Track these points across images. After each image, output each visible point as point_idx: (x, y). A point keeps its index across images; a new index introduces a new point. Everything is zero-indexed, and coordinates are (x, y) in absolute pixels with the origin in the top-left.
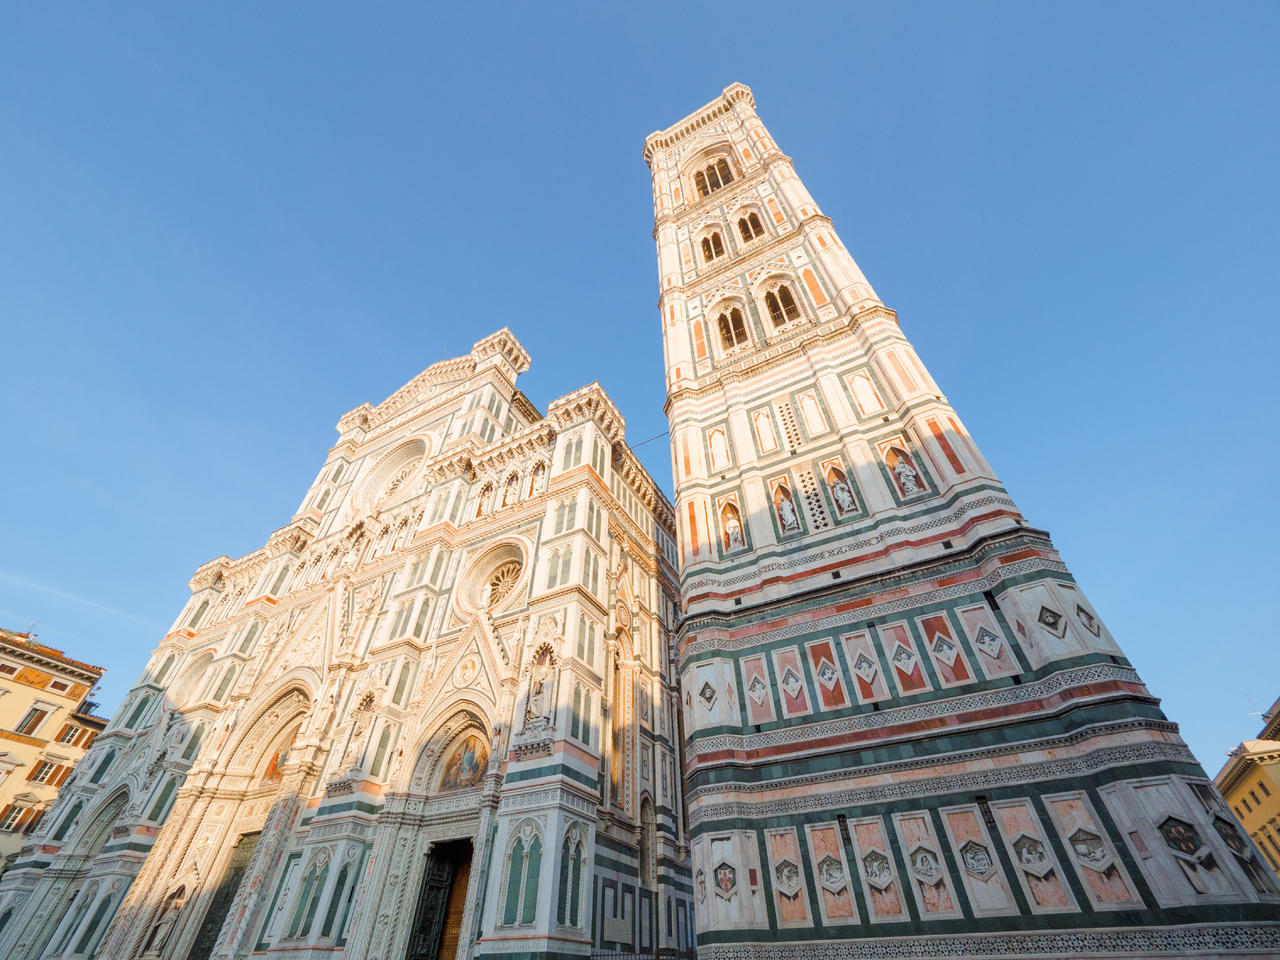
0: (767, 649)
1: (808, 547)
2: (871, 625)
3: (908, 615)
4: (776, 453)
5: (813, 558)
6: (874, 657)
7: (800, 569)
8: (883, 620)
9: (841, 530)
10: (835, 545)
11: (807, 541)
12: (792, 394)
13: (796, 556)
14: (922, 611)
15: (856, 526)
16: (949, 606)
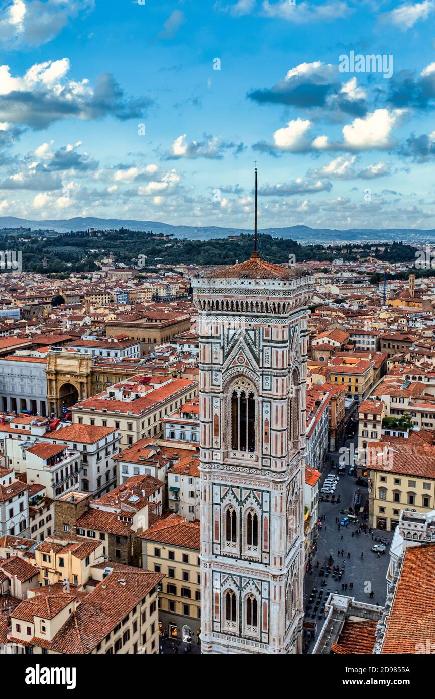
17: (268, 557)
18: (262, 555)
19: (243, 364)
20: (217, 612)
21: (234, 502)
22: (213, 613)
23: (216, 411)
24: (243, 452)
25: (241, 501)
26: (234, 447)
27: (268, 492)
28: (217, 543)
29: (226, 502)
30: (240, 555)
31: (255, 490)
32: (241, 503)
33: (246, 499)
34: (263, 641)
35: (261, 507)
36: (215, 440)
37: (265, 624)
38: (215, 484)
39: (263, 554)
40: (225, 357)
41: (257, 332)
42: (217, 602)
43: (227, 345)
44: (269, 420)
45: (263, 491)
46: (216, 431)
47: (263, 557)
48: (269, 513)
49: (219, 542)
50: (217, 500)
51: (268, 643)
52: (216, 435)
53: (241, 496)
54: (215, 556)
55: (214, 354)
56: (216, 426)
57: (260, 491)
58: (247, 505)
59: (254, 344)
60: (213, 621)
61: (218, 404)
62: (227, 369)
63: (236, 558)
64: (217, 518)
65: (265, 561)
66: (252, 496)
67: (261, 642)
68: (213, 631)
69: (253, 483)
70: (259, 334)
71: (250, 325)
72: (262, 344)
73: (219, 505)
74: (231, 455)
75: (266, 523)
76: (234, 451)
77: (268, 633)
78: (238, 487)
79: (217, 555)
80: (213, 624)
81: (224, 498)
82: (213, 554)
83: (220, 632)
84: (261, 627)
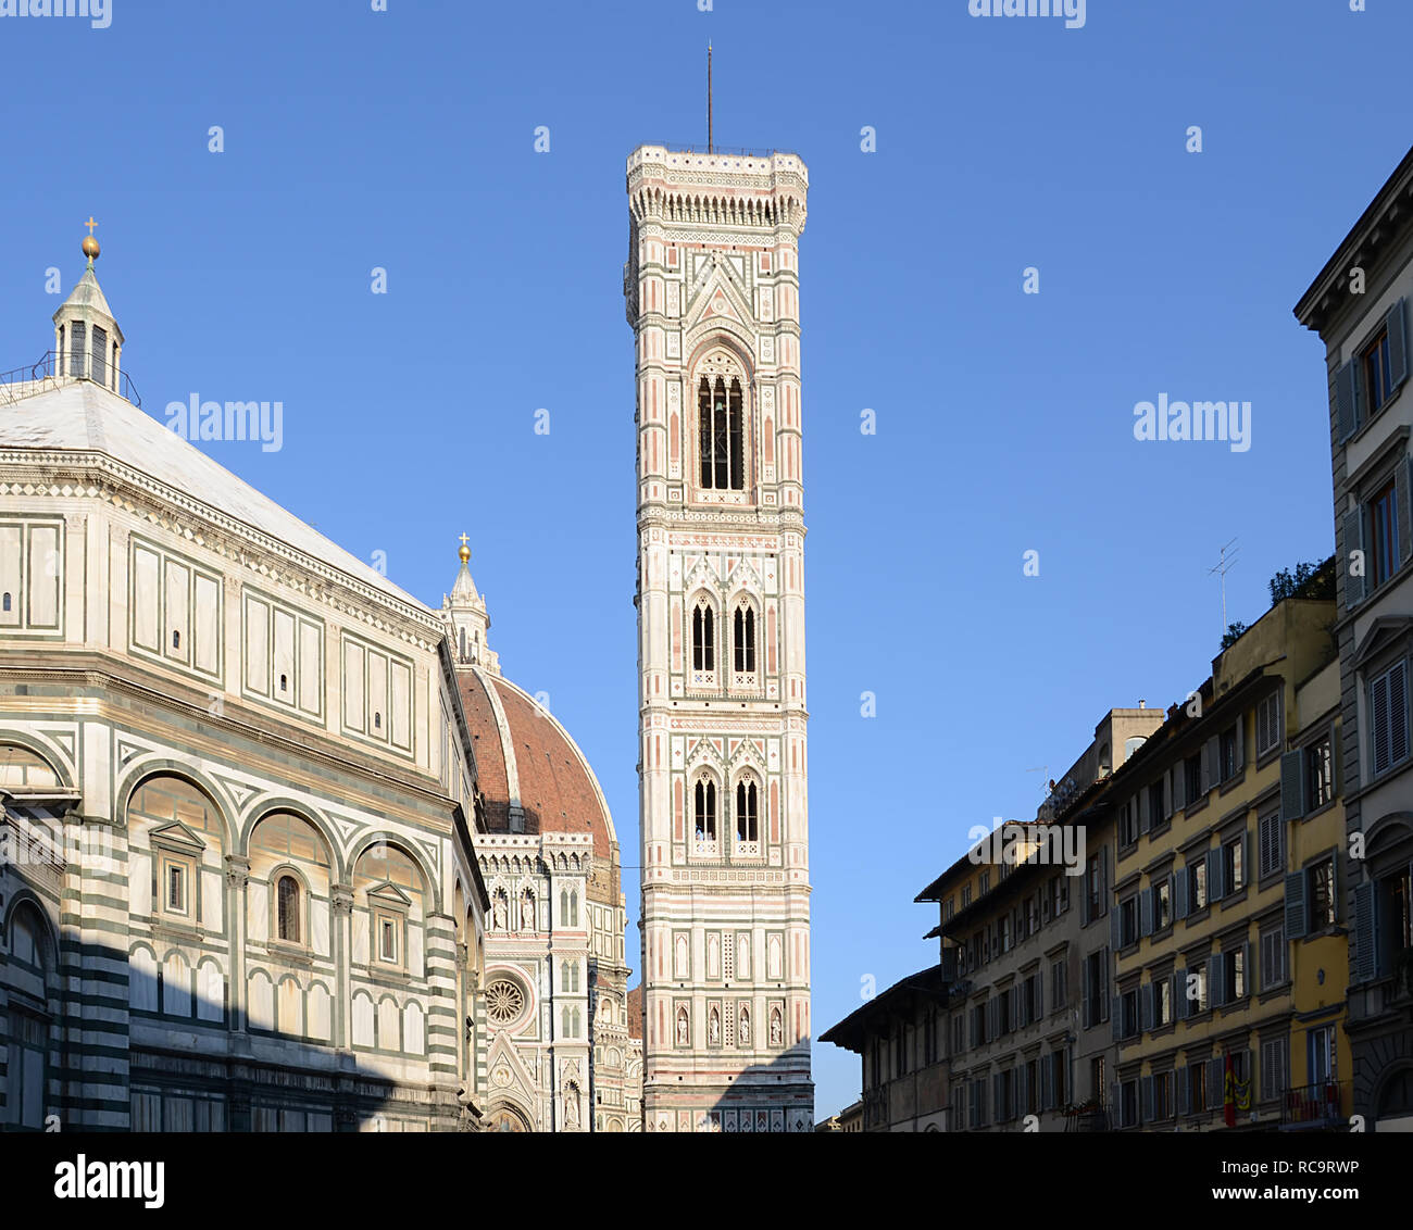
0: (692, 1109)
1: (721, 1057)
2: (738, 1109)
3: (754, 1109)
4: (717, 980)
5: (721, 1065)
6: (736, 1124)
7: (715, 1069)
8: (744, 1108)
9: (738, 1053)
10: (734, 1060)
11: (722, 1053)
12: (736, 931)
13: (714, 1060)
14: (759, 1108)
15: (746, 1053)
16: (770, 1108)
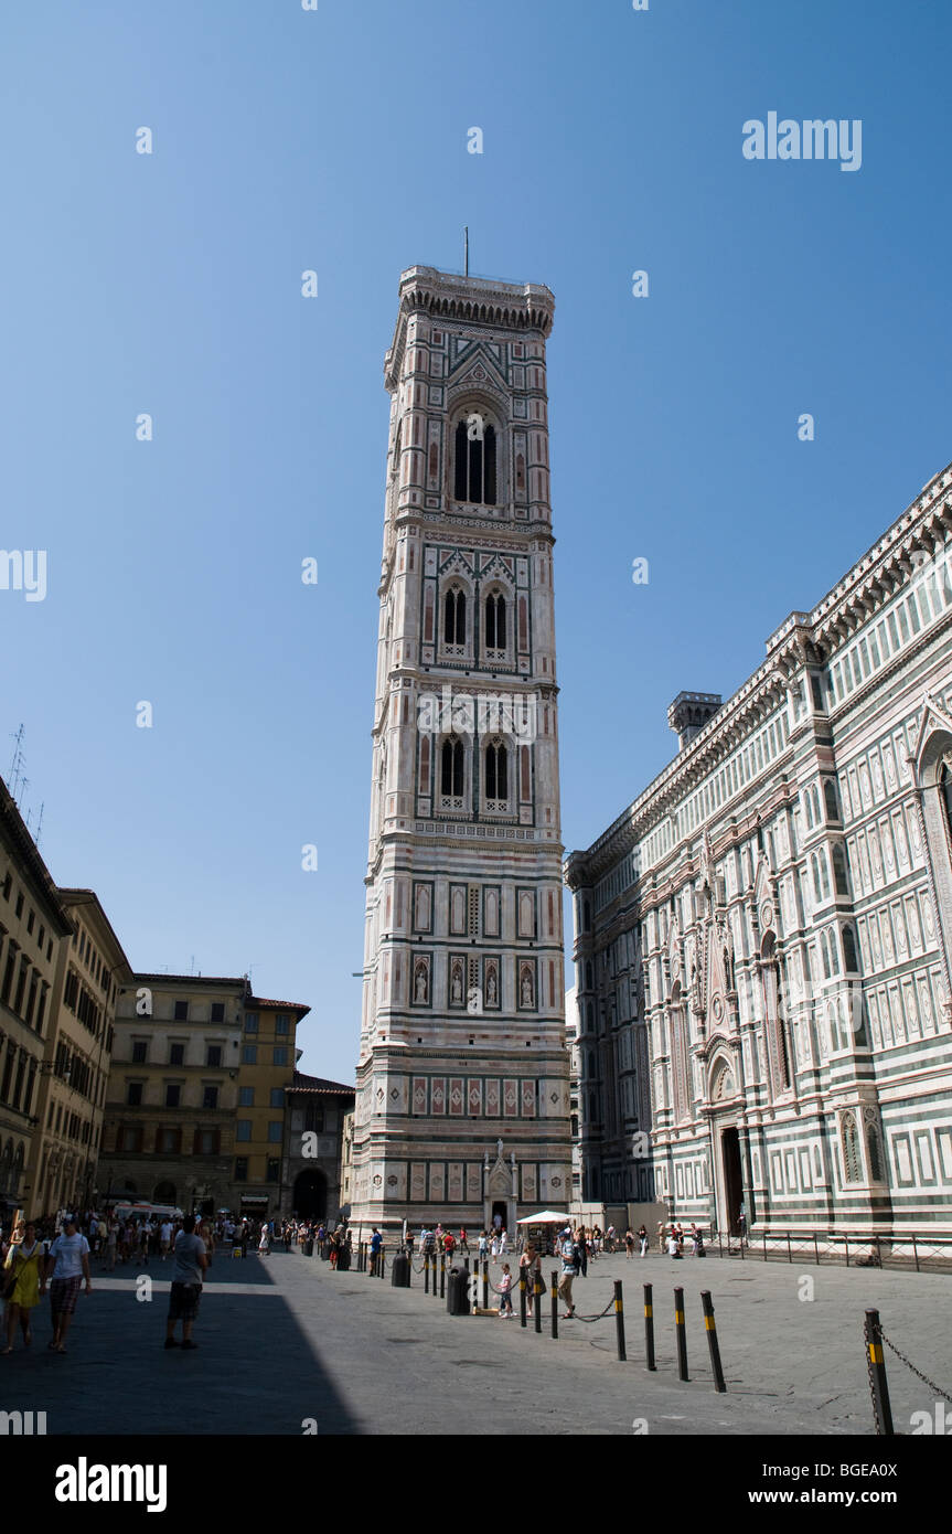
17: (528, 663)
18: (516, 661)
19: (483, 380)
20: (425, 778)
21: (463, 573)
22: (416, 780)
23: (432, 439)
24: (475, 505)
25: (477, 571)
26: (460, 496)
27: (525, 557)
28: (429, 645)
29: (449, 573)
30: (477, 662)
31: (502, 554)
32: (477, 575)
33: (488, 568)
34: (521, 822)
35: (514, 580)
36: (430, 480)
37: (526, 788)
38: (428, 545)
39: (520, 657)
40: (452, 371)
41: (503, 348)
42: (425, 757)
43: (456, 357)
44: (524, 455)
45: (516, 556)
46: (434, 466)
47: (520, 663)
48: (529, 589)
49: (432, 642)
50: (431, 570)
51: (534, 826)
52: (433, 472)
53: (477, 565)
54: (423, 669)
55: (433, 367)
56: (434, 460)
57: (512, 555)
58: (489, 578)
59: (499, 360)
60: (417, 796)
61: (437, 431)
62: (456, 384)
63: (467, 670)
64: (430, 601)
65: (522, 670)
66: (497, 561)
67: (519, 825)
68: (416, 817)
69: (498, 544)
70: (506, 349)
71: (492, 338)
72: (510, 362)
73: (436, 578)
74: (455, 507)
75: (523, 609)
76: (462, 504)
77: (533, 805)
78: (472, 551)
79: (430, 665)
80: (416, 802)
81: (445, 566)
82: (421, 664)
83: (432, 818)
84: (518, 796)
